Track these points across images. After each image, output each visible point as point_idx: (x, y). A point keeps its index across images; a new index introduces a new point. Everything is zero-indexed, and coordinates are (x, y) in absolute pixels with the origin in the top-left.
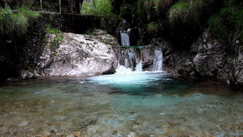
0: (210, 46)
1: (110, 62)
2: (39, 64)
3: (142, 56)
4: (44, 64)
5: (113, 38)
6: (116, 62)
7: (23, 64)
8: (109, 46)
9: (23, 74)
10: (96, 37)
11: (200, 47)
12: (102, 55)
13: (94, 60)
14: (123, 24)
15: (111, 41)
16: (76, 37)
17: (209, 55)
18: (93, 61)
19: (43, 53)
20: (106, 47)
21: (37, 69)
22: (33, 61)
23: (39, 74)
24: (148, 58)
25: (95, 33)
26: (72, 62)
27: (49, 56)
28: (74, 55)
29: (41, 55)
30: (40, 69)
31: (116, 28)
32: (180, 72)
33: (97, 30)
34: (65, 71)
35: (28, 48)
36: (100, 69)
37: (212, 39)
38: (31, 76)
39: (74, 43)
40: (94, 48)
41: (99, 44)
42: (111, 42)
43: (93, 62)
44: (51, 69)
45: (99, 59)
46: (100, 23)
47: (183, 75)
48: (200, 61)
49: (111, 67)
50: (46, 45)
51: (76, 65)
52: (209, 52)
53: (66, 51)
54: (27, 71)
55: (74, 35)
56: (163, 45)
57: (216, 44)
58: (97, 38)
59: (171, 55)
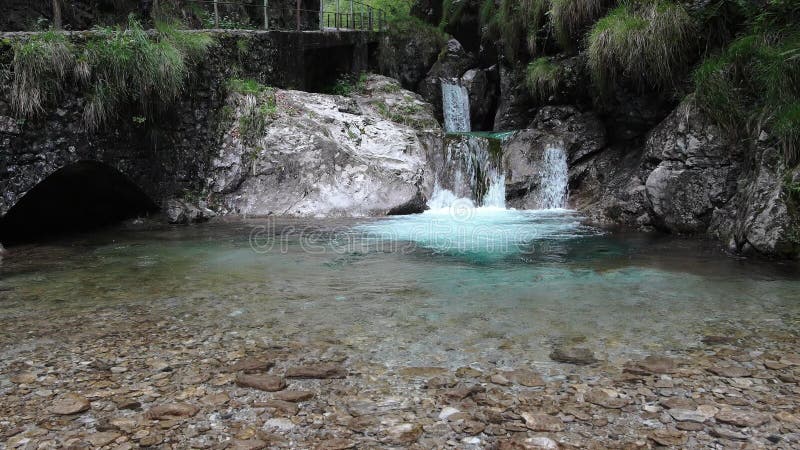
0: (694, 143)
1: (412, 179)
2: (210, 180)
3: (507, 163)
4: (226, 180)
5: (419, 102)
6: (427, 178)
7: (172, 180)
8: (408, 131)
9: (174, 208)
10: (366, 100)
11: (668, 146)
12: (388, 160)
13: (368, 173)
14: (451, 52)
15: (413, 111)
16: (311, 102)
17: (692, 167)
18: (362, 176)
19: (222, 151)
20: (400, 134)
21: (206, 194)
22: (195, 173)
23: (211, 208)
24: (522, 169)
25: (363, 85)
26: (305, 176)
27: (238, 160)
28: (310, 157)
29: (217, 156)
30: (213, 196)
31: (429, 68)
32: (613, 213)
33: (368, 78)
34: (284, 201)
35: (183, 135)
36: (384, 200)
37: (703, 124)
38: (193, 215)
39: (308, 121)
40: (364, 137)
41: (379, 125)
42: (412, 117)
43: (365, 178)
44: (244, 196)
45: (382, 170)
46: (379, 51)
47: (620, 221)
48: (665, 184)
49: (414, 194)
50: (230, 126)
51: (315, 185)
52: (691, 161)
53: (286, 146)
54: (182, 200)
55: (306, 99)
56: (570, 130)
57: (710, 139)
58: (369, 103)
59: (591, 162)
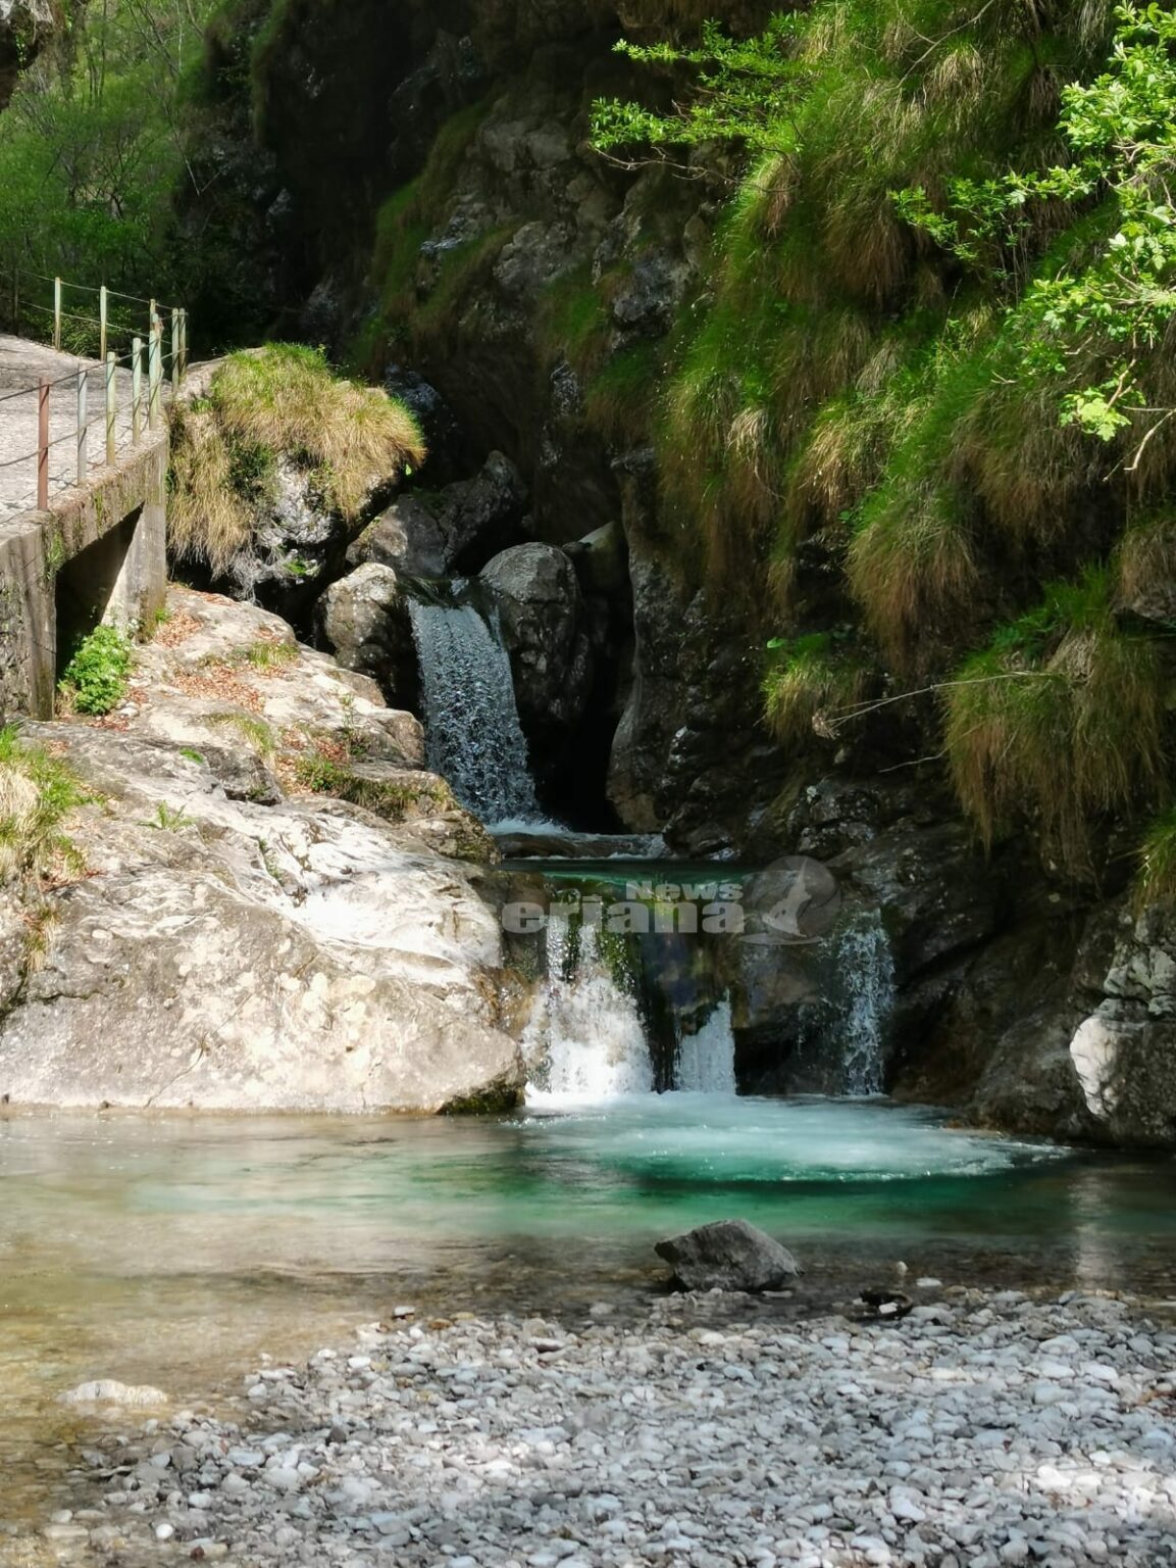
0: (1163, 966)
11: (1115, 970)
13: (377, 1000)
17: (1161, 1017)
18: (362, 1006)
26: (195, 1002)
28: (206, 952)
36: (426, 1071)
43: (369, 1013)
45: (415, 992)
51: (228, 1030)
52: (1160, 1004)
59: (960, 973)
